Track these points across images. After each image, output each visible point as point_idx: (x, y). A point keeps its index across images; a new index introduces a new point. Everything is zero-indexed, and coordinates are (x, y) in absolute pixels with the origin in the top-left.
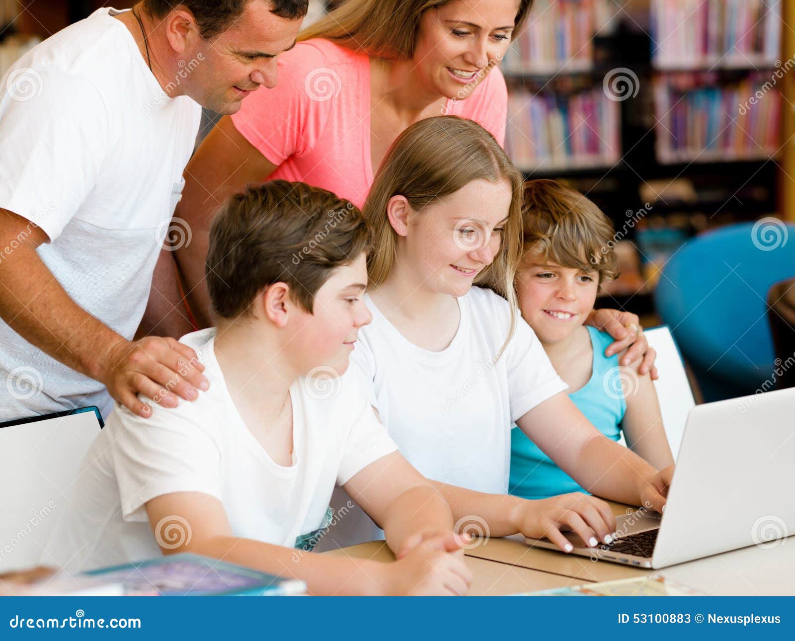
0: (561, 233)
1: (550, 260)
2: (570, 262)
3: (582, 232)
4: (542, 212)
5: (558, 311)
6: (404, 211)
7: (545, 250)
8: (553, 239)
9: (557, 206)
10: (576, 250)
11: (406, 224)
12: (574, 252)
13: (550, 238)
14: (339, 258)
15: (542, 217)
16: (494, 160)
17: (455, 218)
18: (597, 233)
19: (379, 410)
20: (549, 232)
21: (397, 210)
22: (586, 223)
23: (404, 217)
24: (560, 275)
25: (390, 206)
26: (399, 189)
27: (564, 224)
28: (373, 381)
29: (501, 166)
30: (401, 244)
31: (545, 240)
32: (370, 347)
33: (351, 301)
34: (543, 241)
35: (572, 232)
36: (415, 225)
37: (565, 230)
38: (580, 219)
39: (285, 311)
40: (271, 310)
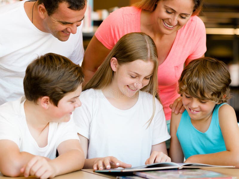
6: (116, 63)
11: (116, 68)
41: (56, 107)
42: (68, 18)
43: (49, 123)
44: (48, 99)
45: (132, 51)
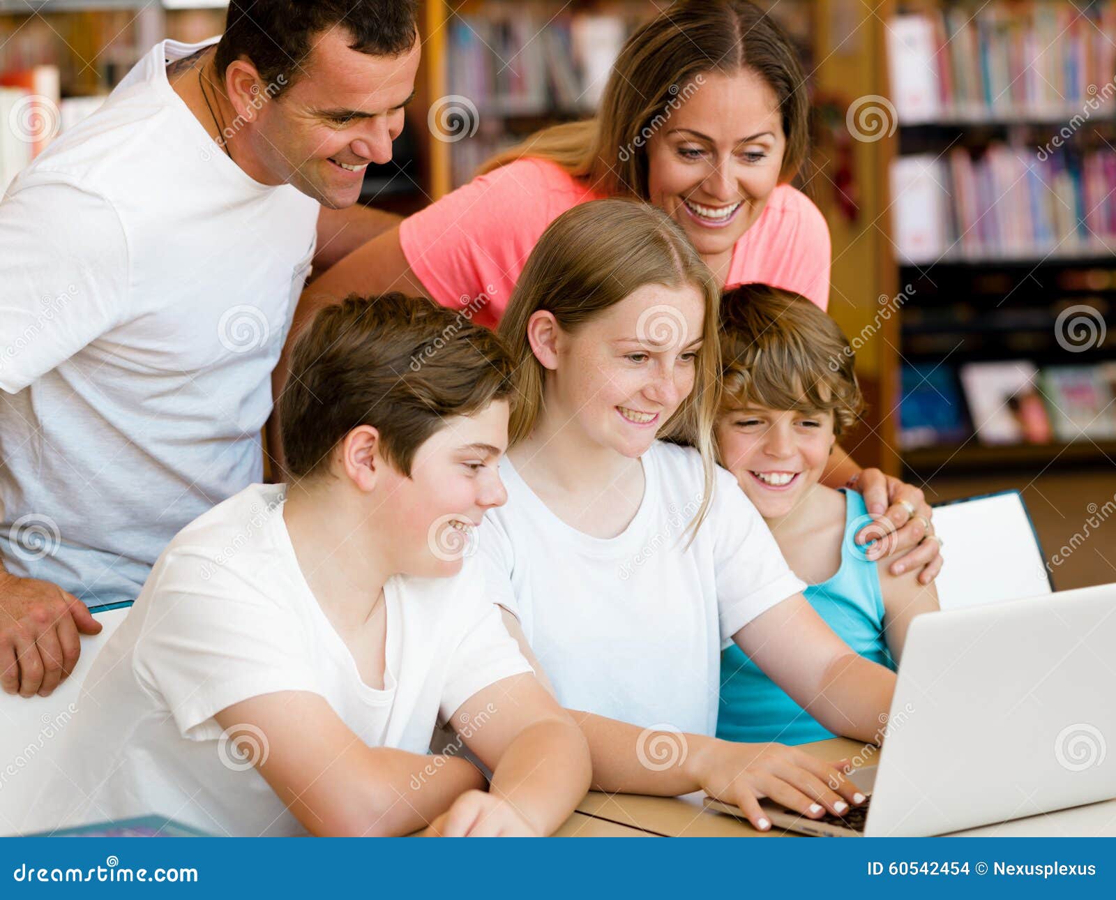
0: (765, 362)
1: (752, 401)
2: (782, 402)
3: (798, 359)
4: (738, 332)
5: (770, 473)
6: (551, 333)
7: (742, 388)
8: (754, 371)
9: (760, 321)
10: (789, 385)
11: (555, 352)
12: (785, 388)
13: (750, 370)
14: (453, 403)
15: (737, 339)
16: (676, 256)
17: (619, 340)
18: (819, 357)
19: (520, 616)
20: (748, 361)
21: (541, 333)
22: (804, 346)
23: (551, 343)
24: (770, 421)
25: (530, 326)
26: (543, 302)
27: (770, 349)
28: (511, 578)
29: (686, 265)
30: (550, 381)
31: (741, 374)
32: (506, 531)
33: (474, 466)
34: (739, 375)
35: (781, 358)
36: (566, 352)
37: (771, 357)
38: (794, 338)
39: (373, 468)
40: (351, 463)
41: (406, 479)
42: (353, 90)
43: (382, 589)
44: (373, 438)
45: (611, 259)
